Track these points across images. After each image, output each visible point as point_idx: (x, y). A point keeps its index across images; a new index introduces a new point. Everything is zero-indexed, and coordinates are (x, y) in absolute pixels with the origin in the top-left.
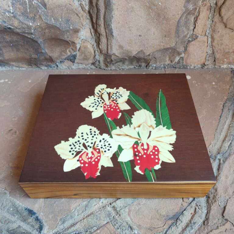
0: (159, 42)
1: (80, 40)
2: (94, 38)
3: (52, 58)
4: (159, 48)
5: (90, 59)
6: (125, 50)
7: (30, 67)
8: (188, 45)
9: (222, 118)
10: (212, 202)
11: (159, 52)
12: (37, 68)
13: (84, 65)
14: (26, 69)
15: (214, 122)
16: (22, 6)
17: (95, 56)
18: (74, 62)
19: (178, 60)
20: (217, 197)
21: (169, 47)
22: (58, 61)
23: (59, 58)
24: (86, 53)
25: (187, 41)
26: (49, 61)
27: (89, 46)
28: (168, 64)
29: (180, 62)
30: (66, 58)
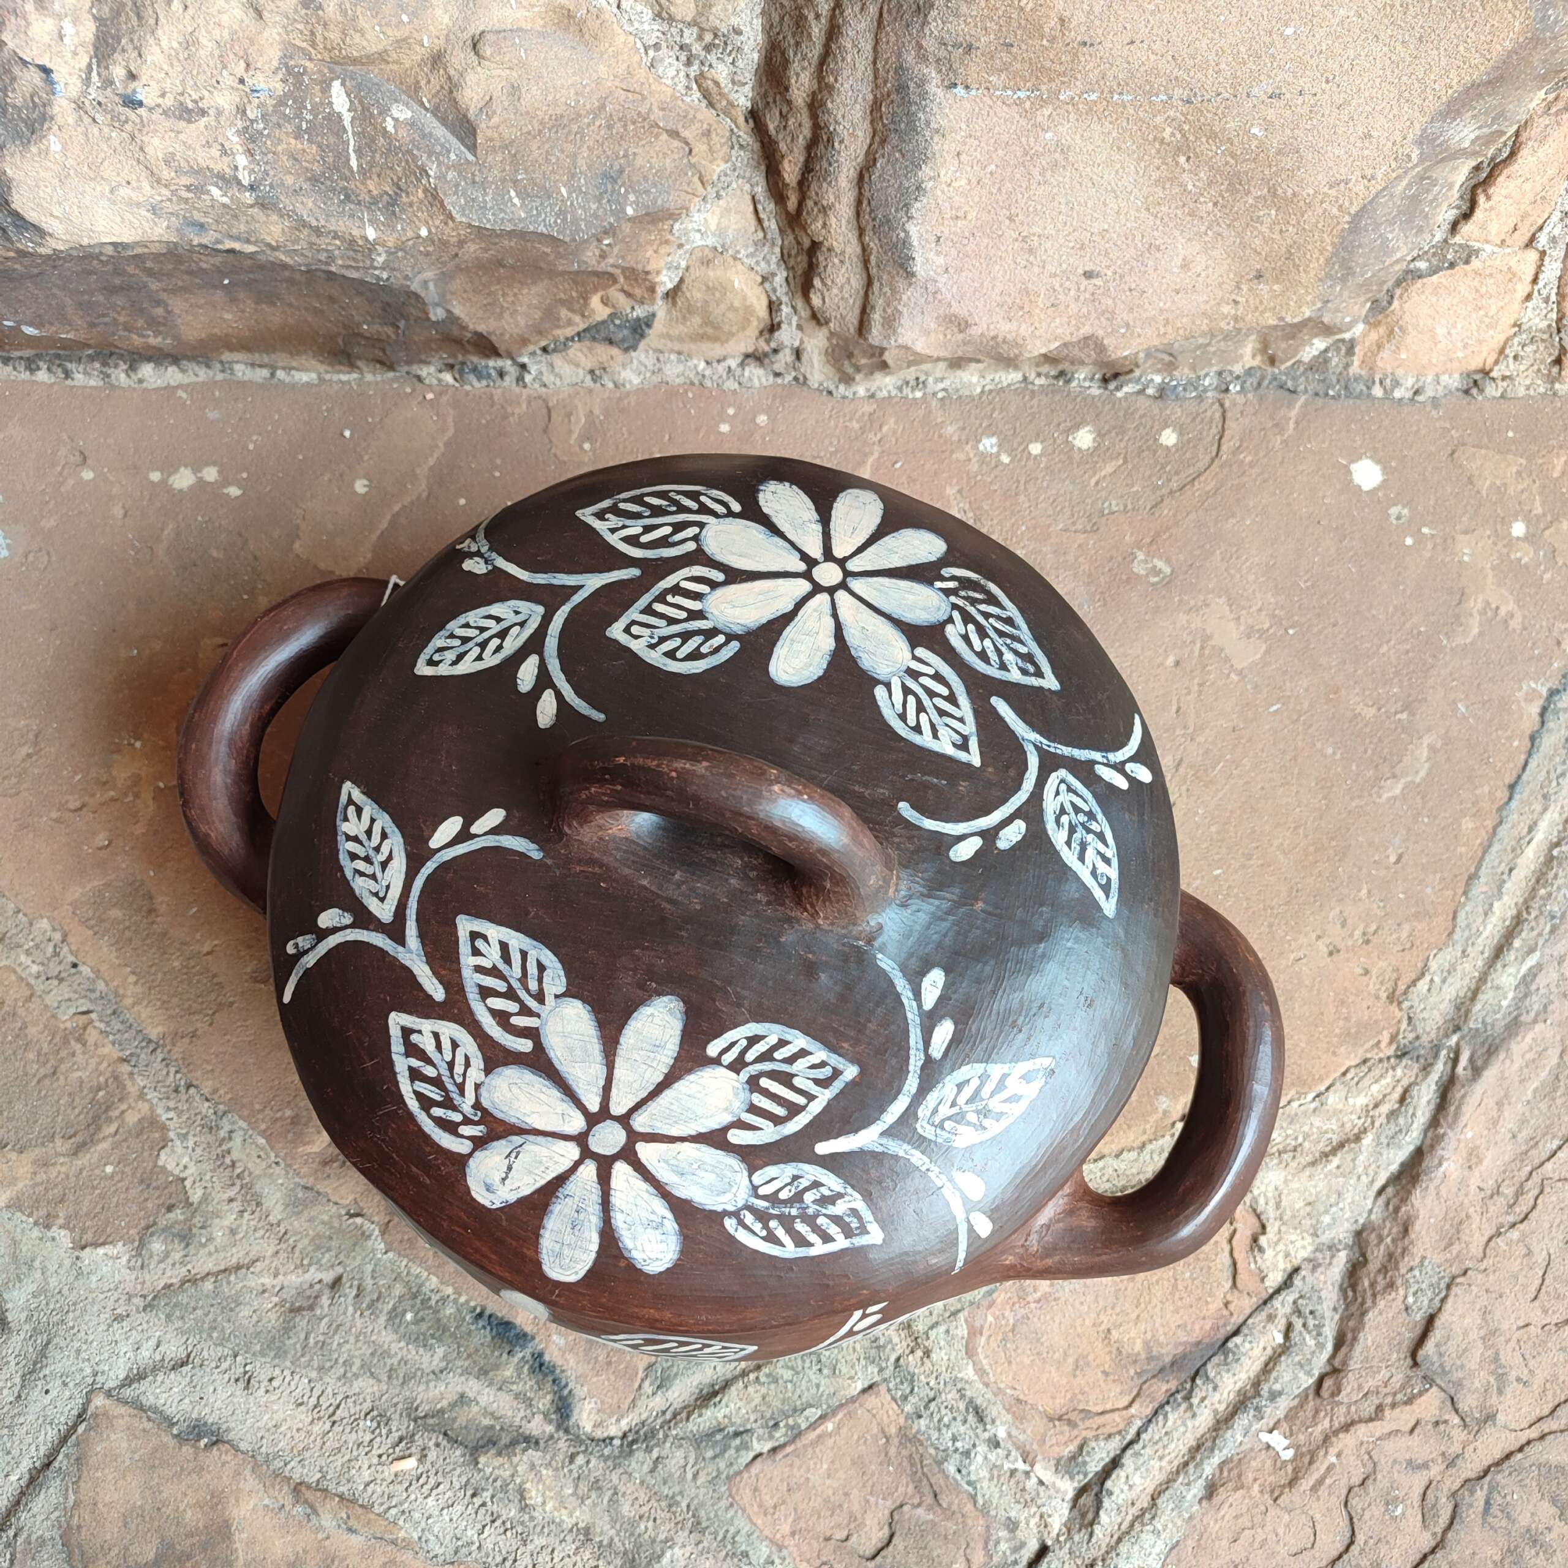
0: (1213, 302)
1: (681, 252)
2: (779, 243)
3: (490, 342)
5: (741, 336)
6: (982, 335)
7: (342, 368)
8: (1398, 292)
9: (1517, 797)
10: (1372, 1285)
12: (389, 374)
13: (695, 361)
14: (314, 375)
15: (1468, 824)
16: (310, 141)
17: (773, 327)
18: (634, 348)
19: (1316, 353)
20: (1401, 1265)
21: (1272, 322)
22: (531, 349)
23: (534, 338)
24: (718, 310)
25: (1399, 272)
26: (471, 350)
27: (742, 283)
28: (1249, 372)
29: (1327, 360)
30: (578, 334)
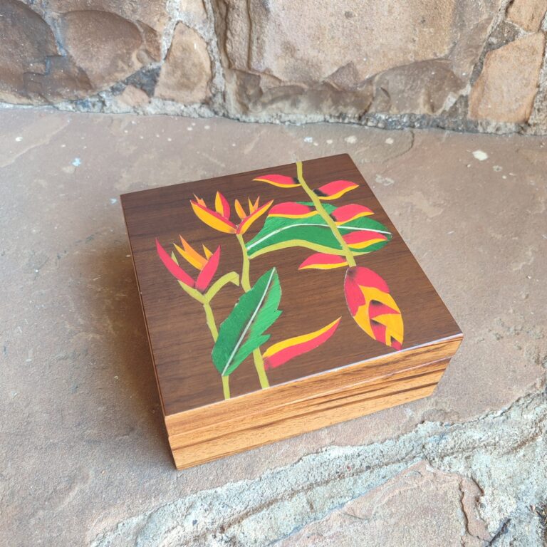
0: (404, 40)
1: (170, 23)
2: (213, 19)
3: (87, 77)
4: (400, 59)
5: (199, 86)
6: (302, 59)
7: (24, 100)
8: (485, 60)
11: (401, 75)
12: (46, 106)
13: (180, 105)
14: (12, 106)
17: (213, 77)
18: (153, 94)
19: (451, 105)
21: (431, 56)
22: (106, 87)
23: (107, 78)
24: (188, 66)
25: (485, 44)
26: (79, 85)
27: (198, 46)
29: (457, 110)
30: (127, 79)
